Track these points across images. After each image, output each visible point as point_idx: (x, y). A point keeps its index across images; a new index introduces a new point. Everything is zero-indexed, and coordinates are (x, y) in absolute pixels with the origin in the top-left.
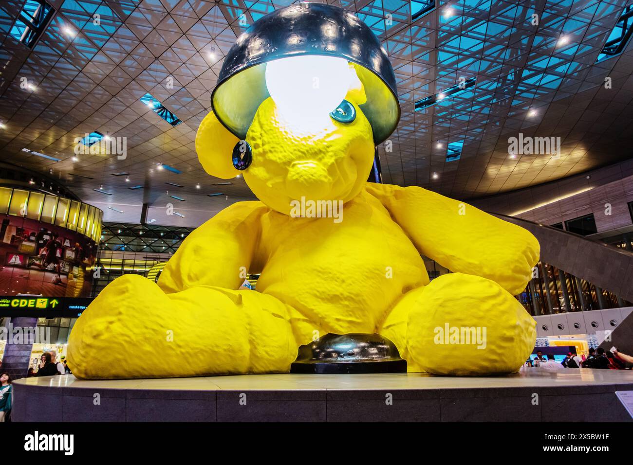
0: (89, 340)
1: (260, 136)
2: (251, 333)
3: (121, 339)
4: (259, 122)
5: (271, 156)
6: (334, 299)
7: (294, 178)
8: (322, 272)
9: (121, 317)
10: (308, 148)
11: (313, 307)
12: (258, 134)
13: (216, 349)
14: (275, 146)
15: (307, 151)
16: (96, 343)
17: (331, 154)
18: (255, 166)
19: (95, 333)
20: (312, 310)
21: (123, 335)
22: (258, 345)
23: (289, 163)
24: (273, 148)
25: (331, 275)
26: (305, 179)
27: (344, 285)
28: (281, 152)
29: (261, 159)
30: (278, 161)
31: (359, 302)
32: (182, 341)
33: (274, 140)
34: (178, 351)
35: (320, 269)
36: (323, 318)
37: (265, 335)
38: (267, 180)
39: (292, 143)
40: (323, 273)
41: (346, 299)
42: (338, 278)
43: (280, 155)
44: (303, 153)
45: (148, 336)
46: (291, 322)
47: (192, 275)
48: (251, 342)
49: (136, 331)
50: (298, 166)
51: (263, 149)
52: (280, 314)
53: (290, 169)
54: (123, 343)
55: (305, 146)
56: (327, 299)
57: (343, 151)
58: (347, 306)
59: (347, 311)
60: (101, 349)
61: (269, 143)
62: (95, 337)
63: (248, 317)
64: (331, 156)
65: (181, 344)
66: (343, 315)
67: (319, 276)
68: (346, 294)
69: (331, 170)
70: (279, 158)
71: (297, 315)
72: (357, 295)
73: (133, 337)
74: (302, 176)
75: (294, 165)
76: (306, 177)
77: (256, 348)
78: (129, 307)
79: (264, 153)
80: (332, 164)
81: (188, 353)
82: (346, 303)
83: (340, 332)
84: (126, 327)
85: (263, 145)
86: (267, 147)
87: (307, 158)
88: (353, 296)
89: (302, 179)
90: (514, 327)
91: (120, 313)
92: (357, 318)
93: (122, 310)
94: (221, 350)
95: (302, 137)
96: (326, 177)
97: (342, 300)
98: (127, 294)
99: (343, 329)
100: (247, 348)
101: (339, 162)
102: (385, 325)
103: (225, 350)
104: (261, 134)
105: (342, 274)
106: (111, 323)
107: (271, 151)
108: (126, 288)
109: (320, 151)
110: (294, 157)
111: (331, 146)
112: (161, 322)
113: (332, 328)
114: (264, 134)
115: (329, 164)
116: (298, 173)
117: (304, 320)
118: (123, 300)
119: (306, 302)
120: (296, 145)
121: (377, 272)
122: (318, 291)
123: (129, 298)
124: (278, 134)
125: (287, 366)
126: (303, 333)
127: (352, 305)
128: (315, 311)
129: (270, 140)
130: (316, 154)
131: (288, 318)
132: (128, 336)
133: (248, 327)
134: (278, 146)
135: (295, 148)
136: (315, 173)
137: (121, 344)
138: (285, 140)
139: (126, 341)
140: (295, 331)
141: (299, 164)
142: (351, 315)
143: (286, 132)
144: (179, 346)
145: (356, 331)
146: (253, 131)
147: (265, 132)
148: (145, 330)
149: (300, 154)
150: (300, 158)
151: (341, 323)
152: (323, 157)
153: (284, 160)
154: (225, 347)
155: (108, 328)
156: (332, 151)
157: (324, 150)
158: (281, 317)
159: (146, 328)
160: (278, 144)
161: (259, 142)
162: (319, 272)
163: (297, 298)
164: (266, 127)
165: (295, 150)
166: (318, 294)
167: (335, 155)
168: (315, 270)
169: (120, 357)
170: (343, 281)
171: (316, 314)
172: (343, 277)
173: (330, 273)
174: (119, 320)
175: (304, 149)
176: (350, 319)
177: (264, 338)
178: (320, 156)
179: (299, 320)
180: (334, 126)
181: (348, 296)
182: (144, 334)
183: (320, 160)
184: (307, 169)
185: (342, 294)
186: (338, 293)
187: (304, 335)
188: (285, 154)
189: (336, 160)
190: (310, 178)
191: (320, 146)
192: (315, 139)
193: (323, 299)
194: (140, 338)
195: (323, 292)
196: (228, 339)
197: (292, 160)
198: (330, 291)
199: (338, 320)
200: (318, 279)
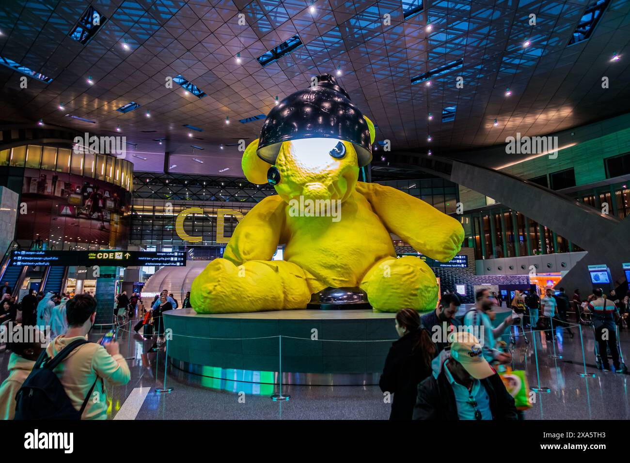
0: (205, 295)
1: (285, 164)
2: (284, 288)
3: (221, 294)
4: (284, 154)
5: (292, 178)
6: (331, 267)
7: (307, 194)
8: (324, 251)
9: (220, 283)
10: (315, 175)
11: (319, 272)
12: (284, 163)
13: (267, 298)
14: (295, 172)
15: (315, 177)
16: (210, 296)
17: (329, 178)
18: (281, 183)
19: (208, 291)
20: (319, 273)
21: (222, 292)
22: (288, 294)
23: (304, 184)
24: (293, 173)
25: (330, 253)
26: (314, 195)
27: (338, 259)
28: (299, 177)
29: (286, 179)
30: (297, 182)
31: (346, 269)
32: (250, 294)
33: (294, 168)
34: (248, 299)
35: (323, 249)
36: (325, 278)
37: (292, 289)
38: (290, 193)
39: (306, 171)
40: (326, 252)
41: (338, 267)
42: (334, 255)
43: (298, 179)
44: (312, 178)
45: (234, 292)
46: (306, 280)
47: (246, 252)
48: (284, 293)
49: (228, 290)
50: (310, 187)
51: (287, 174)
52: (300, 275)
53: (305, 188)
54: (223, 296)
55: (314, 174)
56: (327, 267)
57: (337, 177)
58: (339, 271)
59: (339, 274)
60: (212, 299)
61: (291, 170)
62: (210, 293)
63: (282, 278)
64: (330, 180)
65: (249, 295)
66: (336, 276)
67: (323, 253)
68: (339, 264)
69: (330, 188)
70: (298, 181)
71: (310, 276)
72: (346, 265)
73: (227, 293)
74: (312, 193)
75: (307, 186)
76: (314, 194)
77: (287, 296)
78: (223, 278)
79: (288, 176)
80: (331, 185)
81: (253, 300)
82: (339, 269)
83: (335, 286)
84: (223, 288)
85: (287, 170)
86: (290, 173)
87: (315, 181)
88: (343, 266)
89: (312, 195)
90: (417, 289)
91: (219, 281)
92: (345, 278)
93: (220, 279)
94: (270, 299)
95: (312, 168)
96: (327, 193)
97: (336, 268)
98: (220, 271)
99: (337, 285)
100: (282, 296)
101: (335, 183)
102: (362, 282)
103: (271, 298)
104: (285, 163)
105: (337, 252)
106: (216, 286)
107: (292, 175)
108: (220, 267)
109: (323, 177)
110: (306, 180)
111: (330, 173)
112: (239, 285)
113: (330, 284)
114: (287, 163)
115: (329, 185)
116: (310, 192)
117: (314, 279)
118: (219, 274)
119: (315, 269)
120: (308, 173)
121: (358, 250)
122: (323, 263)
123: (222, 272)
124: (296, 165)
125: (304, 305)
126: (314, 287)
127: (343, 271)
128: (321, 274)
129: (291, 168)
130: (321, 179)
131: (305, 277)
132: (225, 293)
133: (282, 284)
134: (297, 173)
135: (307, 175)
136: (320, 191)
137: (222, 297)
138: (301, 169)
139: (224, 295)
140: (309, 285)
141: (310, 185)
142: (342, 277)
143: (301, 164)
144: (249, 297)
145: (344, 285)
146: (280, 160)
147: (288, 162)
148: (232, 289)
149: (310, 179)
150: (310, 181)
151: (336, 281)
152: (325, 181)
153: (301, 182)
154: (271, 296)
155: (214, 289)
156: (331, 177)
157: (325, 176)
158: (301, 278)
159: (232, 288)
160: (297, 172)
161: (284, 168)
162: (323, 251)
163: (310, 266)
164: (289, 159)
165: (307, 176)
166: (322, 264)
167: (332, 179)
168: (320, 249)
169: (221, 303)
170: (337, 257)
171: (321, 276)
172: (337, 254)
173: (330, 252)
174: (219, 284)
175: (313, 176)
176: (341, 279)
177: (292, 290)
178: (323, 180)
179: (311, 279)
180: (331, 160)
181: (340, 266)
182: (232, 291)
183: (323, 182)
184: (315, 189)
185: (336, 264)
186: (334, 264)
187: (314, 288)
188: (301, 178)
189: (333, 182)
190: (317, 195)
191: (323, 174)
192: (320, 169)
193: (325, 267)
194: (230, 293)
195: (325, 263)
196: (272, 292)
197: (306, 182)
198: (330, 262)
199: (334, 279)
200: (322, 255)
